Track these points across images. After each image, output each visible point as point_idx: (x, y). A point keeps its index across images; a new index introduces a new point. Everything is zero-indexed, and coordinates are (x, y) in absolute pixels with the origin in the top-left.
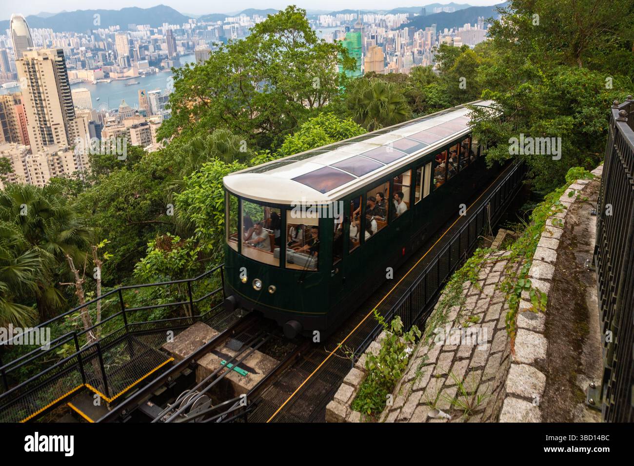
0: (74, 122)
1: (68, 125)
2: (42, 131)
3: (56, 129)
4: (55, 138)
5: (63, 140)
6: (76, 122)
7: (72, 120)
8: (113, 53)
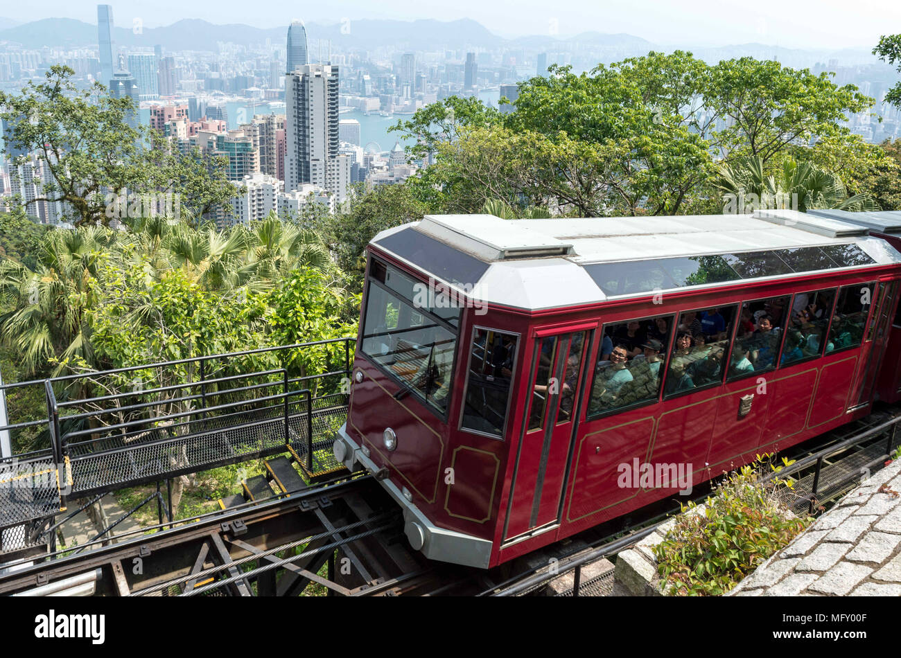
0: (335, 160)
1: (328, 164)
2: (300, 165)
3: (315, 165)
4: (312, 177)
5: (320, 180)
6: (338, 161)
7: (334, 157)
8: (395, 78)
